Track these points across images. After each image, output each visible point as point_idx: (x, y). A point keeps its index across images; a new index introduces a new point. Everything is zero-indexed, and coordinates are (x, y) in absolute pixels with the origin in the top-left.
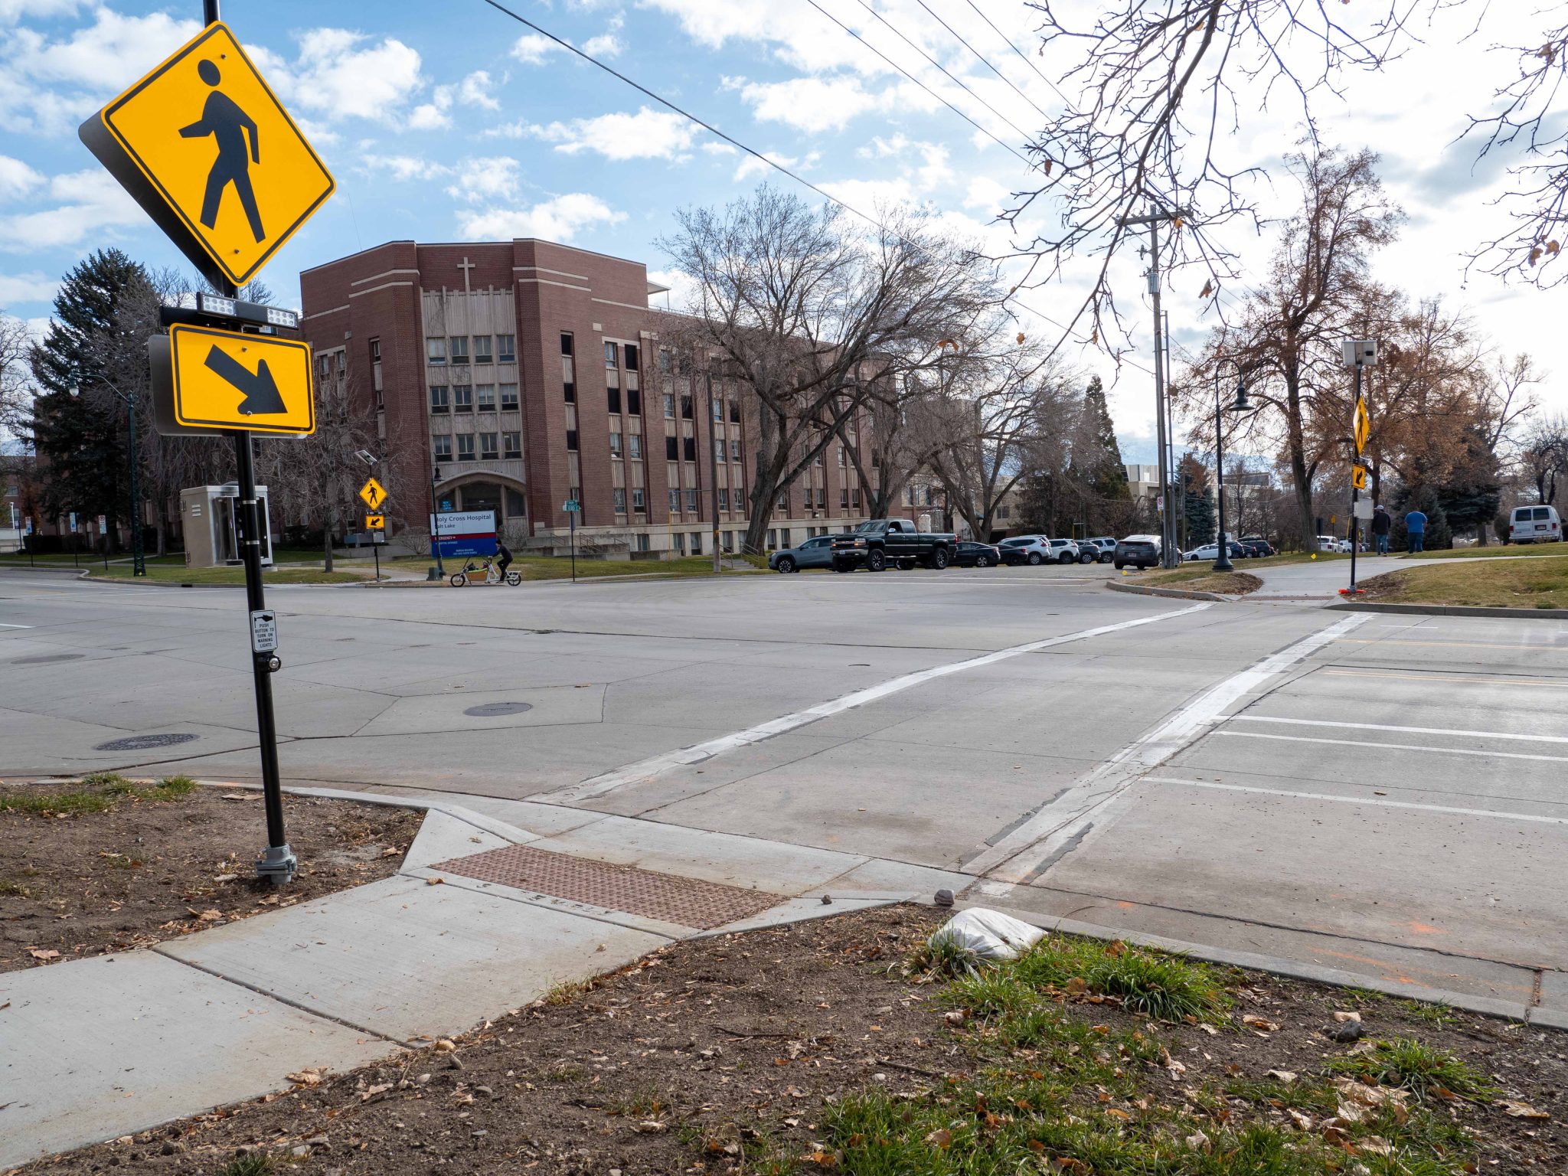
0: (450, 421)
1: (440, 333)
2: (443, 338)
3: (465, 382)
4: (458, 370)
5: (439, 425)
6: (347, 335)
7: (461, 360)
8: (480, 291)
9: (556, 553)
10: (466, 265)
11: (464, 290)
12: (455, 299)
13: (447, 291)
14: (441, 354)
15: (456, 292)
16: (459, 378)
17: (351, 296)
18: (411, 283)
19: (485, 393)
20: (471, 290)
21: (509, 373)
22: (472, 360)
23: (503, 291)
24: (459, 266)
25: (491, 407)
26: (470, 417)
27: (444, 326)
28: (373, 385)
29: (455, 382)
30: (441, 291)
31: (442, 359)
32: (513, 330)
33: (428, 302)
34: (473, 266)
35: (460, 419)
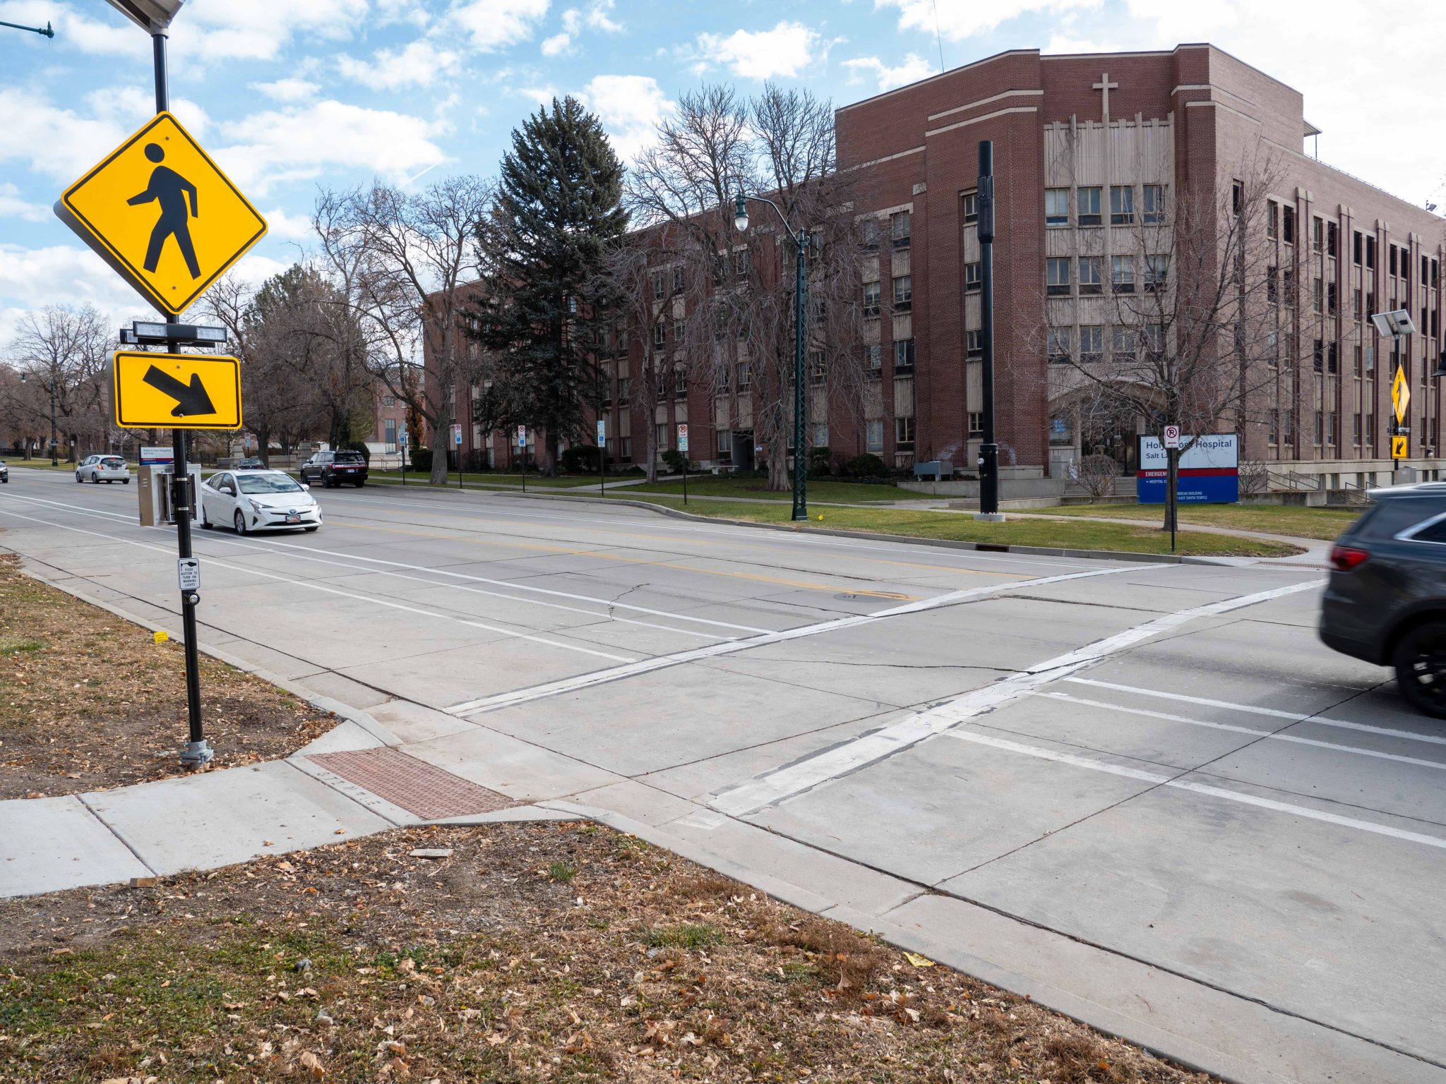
0: (1074, 307)
1: (1063, 182)
2: (1066, 189)
3: (1096, 252)
4: (1087, 233)
5: (1061, 313)
6: (916, 189)
7: (1091, 221)
8: (1122, 122)
9: (1309, 502)
10: (1106, 85)
11: (1100, 120)
12: (1089, 133)
13: (1078, 121)
14: (1062, 212)
15: (1090, 124)
16: (1089, 246)
17: (928, 134)
18: (1034, 109)
19: (1124, 266)
20: (1111, 120)
21: (1161, 240)
22: (1107, 220)
23: (1155, 121)
24: (1096, 86)
25: (1128, 288)
26: (1101, 302)
27: (1072, 172)
28: (962, 255)
29: (1083, 252)
30: (1069, 122)
31: (1064, 219)
32: (1168, 177)
33: (1054, 137)
34: (1115, 85)
35: (1086, 304)
